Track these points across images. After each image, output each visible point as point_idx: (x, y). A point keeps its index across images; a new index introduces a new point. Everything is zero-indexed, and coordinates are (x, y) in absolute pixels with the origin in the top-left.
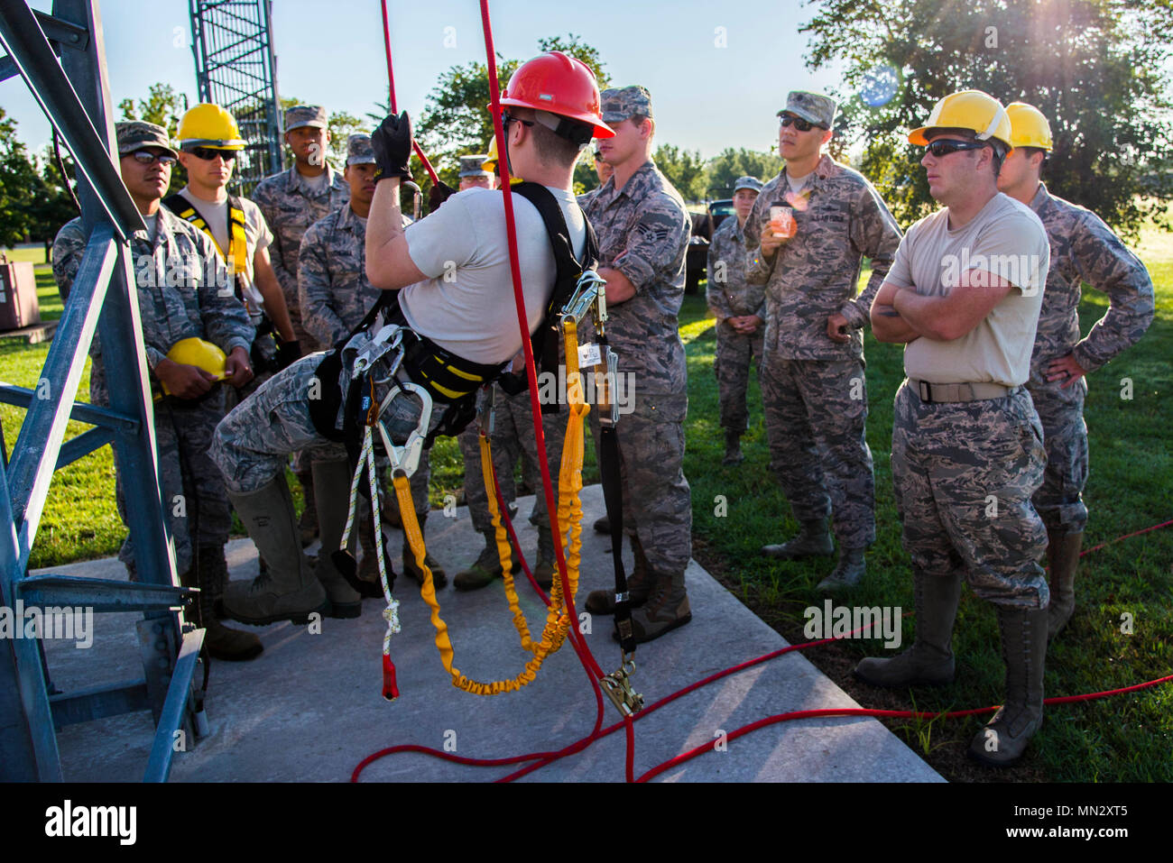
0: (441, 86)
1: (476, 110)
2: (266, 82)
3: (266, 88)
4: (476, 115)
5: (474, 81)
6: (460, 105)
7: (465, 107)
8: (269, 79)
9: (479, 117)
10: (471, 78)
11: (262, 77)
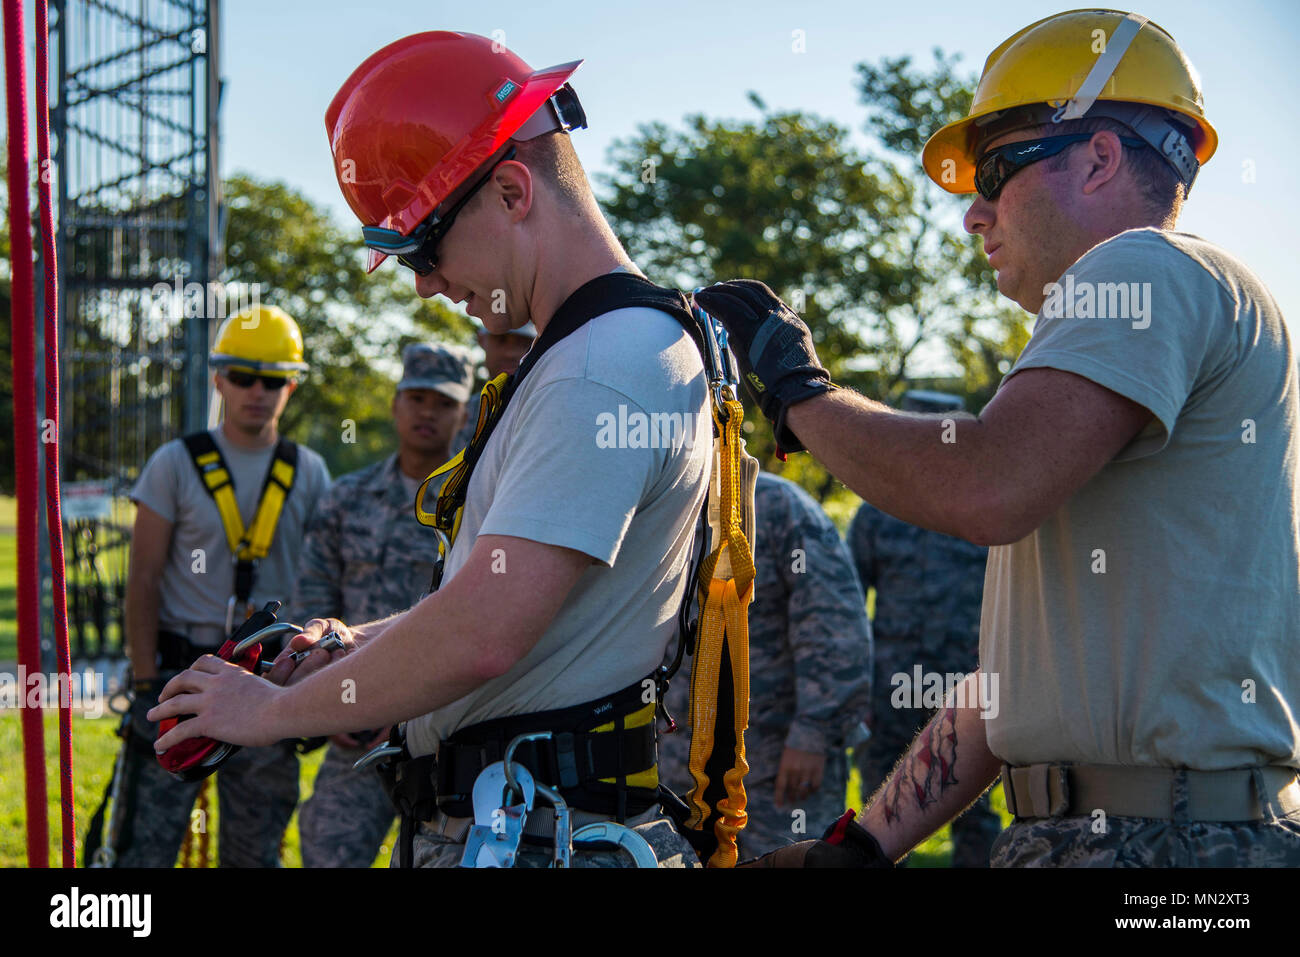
0: (612, 170)
1: (694, 229)
2: (194, 138)
3: (192, 153)
4: (691, 239)
5: (689, 161)
6: (656, 214)
7: (666, 221)
8: (200, 129)
9: (698, 247)
10: (684, 153)
11: (186, 123)
